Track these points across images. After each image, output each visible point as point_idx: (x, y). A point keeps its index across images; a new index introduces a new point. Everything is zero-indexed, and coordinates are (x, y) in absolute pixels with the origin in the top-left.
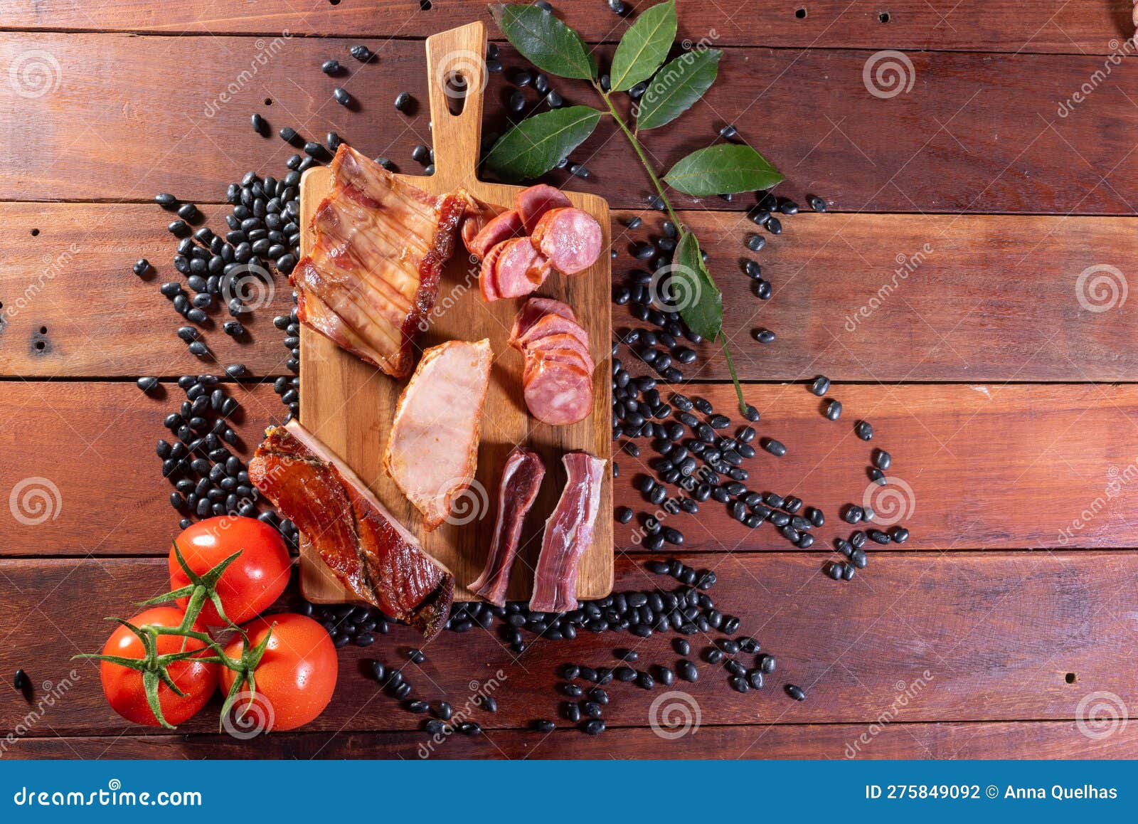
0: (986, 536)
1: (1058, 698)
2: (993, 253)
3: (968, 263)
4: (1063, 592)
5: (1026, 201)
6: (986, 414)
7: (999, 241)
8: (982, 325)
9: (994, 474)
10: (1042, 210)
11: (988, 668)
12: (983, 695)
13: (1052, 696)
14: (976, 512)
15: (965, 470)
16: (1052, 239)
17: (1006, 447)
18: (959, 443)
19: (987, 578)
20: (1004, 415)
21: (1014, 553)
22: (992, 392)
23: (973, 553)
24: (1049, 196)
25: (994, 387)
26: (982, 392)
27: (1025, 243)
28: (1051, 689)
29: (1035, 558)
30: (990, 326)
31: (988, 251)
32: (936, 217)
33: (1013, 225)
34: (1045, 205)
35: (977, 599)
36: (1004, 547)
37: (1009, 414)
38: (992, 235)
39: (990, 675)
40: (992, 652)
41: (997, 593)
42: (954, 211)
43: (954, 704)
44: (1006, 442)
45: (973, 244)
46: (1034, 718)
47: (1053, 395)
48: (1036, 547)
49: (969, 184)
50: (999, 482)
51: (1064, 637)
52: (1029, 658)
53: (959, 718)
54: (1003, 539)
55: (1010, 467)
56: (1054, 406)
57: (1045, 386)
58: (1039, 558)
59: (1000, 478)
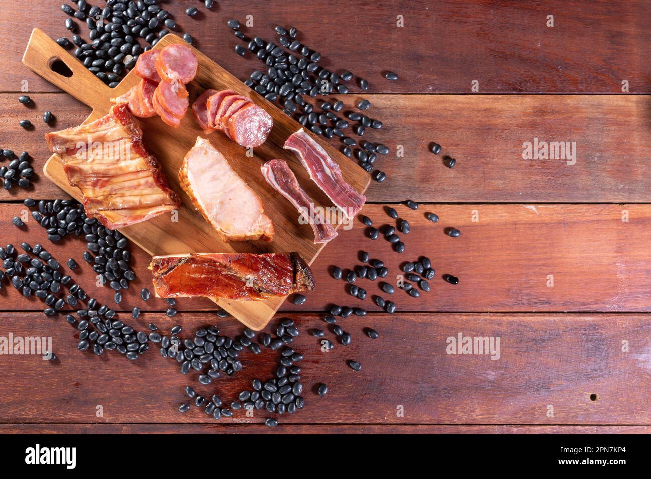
0: (536, 303)
1: (585, 410)
2: (538, 119)
3: (521, 126)
4: (588, 341)
5: (560, 85)
6: (534, 223)
7: (541, 111)
8: (531, 166)
9: (540, 263)
10: (571, 91)
11: (538, 390)
12: (535, 408)
13: (582, 409)
14: (529, 287)
15: (521, 260)
16: (577, 109)
17: (548, 245)
18: (516, 243)
19: (536, 331)
20: (547, 224)
21: (555, 314)
22: (538, 209)
23: (527, 314)
24: (575, 82)
25: (540, 206)
26: (531, 209)
27: (559, 112)
28: (580, 405)
29: (569, 318)
30: (536, 167)
31: (535, 118)
32: (500, 96)
33: (552, 101)
34: (572, 88)
35: (530, 344)
36: (548, 311)
37: (550, 223)
38: (537, 107)
39: (539, 394)
40: (540, 379)
41: (543, 341)
42: (512, 92)
43: (515, 413)
44: (548, 242)
45: (525, 114)
46: (569, 424)
47: (579, 211)
48: (569, 311)
49: (521, 75)
50: (544, 268)
51: (589, 370)
52: (565, 383)
53: (518, 422)
54: (547, 305)
55: (551, 258)
56: (580, 219)
57: (573, 205)
58: (572, 318)
59: (544, 265)
